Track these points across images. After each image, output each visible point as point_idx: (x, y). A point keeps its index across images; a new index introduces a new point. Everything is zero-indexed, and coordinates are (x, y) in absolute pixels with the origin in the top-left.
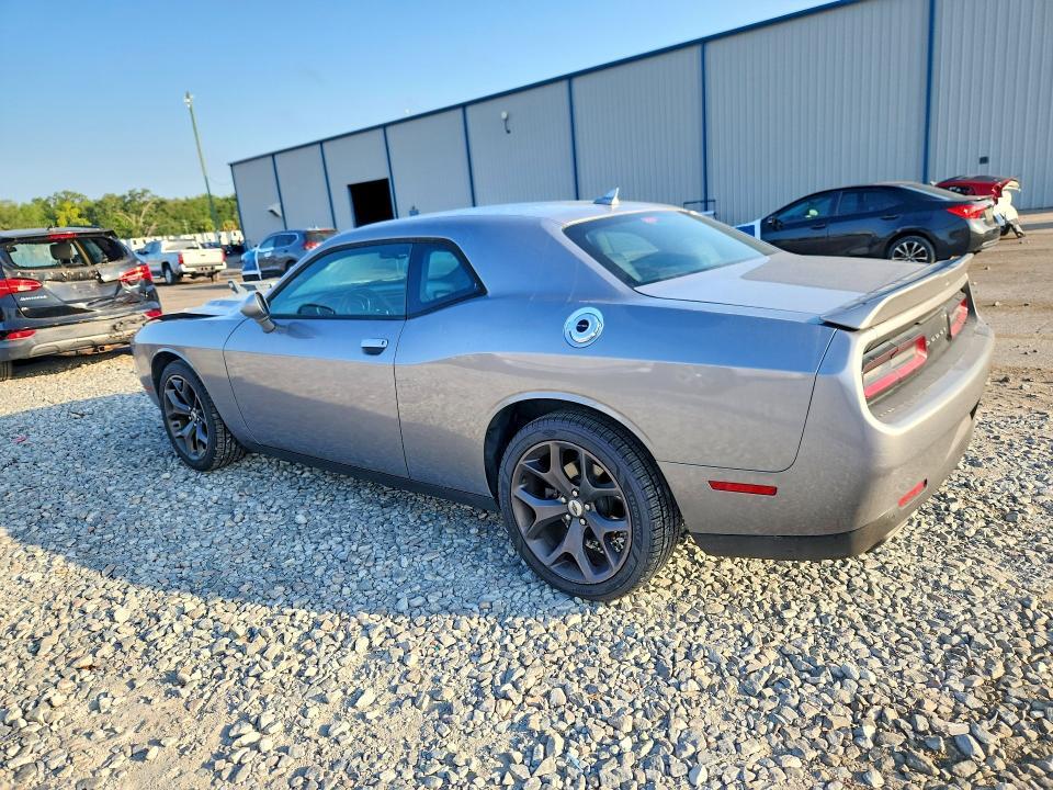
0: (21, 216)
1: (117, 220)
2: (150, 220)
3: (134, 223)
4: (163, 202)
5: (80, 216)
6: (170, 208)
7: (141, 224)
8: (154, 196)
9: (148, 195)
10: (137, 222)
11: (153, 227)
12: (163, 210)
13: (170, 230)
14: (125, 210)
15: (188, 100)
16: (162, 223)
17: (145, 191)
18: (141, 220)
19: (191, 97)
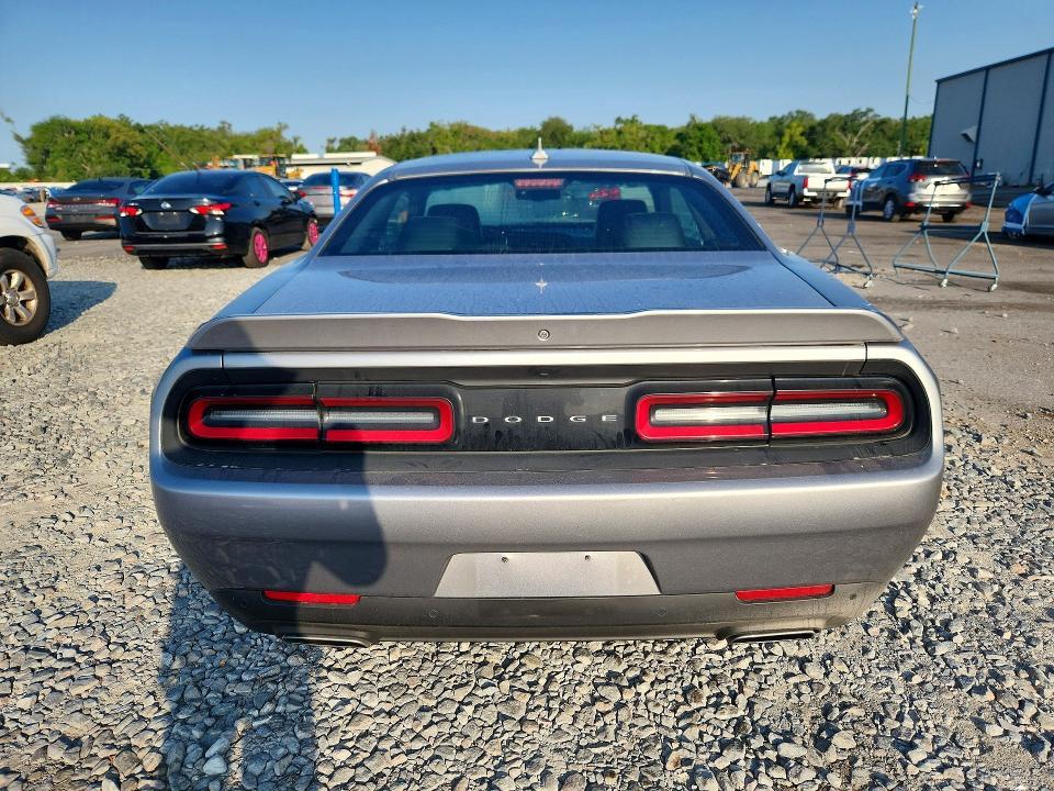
0: (755, 133)
1: (833, 140)
2: (863, 140)
3: (848, 143)
4: (884, 122)
5: (802, 134)
6: (890, 129)
7: (853, 145)
8: (876, 116)
9: (871, 114)
10: (851, 142)
11: (864, 148)
12: (882, 130)
13: (879, 151)
14: (843, 130)
15: (915, 11)
16: (874, 144)
17: (870, 110)
18: (855, 140)
19: (920, 7)
